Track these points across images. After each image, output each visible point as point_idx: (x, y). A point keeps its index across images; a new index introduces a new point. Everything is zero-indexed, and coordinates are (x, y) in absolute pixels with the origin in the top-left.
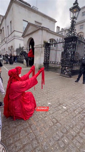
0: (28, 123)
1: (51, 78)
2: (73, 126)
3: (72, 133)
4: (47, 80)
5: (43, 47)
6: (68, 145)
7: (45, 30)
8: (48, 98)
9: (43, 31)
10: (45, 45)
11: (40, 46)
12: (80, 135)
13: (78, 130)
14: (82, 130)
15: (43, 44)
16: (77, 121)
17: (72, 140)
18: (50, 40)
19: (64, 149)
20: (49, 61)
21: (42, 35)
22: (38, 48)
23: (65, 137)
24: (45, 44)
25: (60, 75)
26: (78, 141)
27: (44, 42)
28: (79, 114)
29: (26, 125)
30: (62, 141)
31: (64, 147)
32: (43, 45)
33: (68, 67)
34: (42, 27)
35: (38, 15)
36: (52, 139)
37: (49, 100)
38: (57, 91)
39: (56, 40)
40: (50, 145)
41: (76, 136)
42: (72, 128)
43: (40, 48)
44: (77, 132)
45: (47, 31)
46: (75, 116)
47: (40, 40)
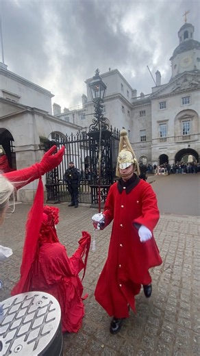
0: (85, 333)
1: (77, 218)
2: (165, 297)
3: (170, 309)
4: (68, 223)
5: (40, 149)
6: (176, 332)
7: (39, 114)
8: (93, 264)
9: (36, 116)
10: (44, 146)
11: (32, 148)
12: (181, 308)
13: (176, 301)
14: (180, 298)
15: (38, 142)
16: (166, 286)
17: (177, 321)
18: (53, 134)
19: (174, 343)
20: (59, 181)
21: (34, 124)
22: (28, 153)
23: (165, 323)
24: (45, 143)
25: (91, 207)
26: (185, 318)
27: (42, 139)
28: (162, 272)
29: (85, 340)
30: (165, 331)
31: (172, 340)
32: (40, 146)
33: (104, 188)
34: (32, 109)
35: (10, 80)
36: (147, 338)
37: (98, 266)
38: (103, 242)
39: (69, 135)
40: (150, 349)
41: (177, 312)
42: (166, 302)
43: (33, 153)
44: (176, 304)
45: (44, 117)
46: (159, 279)
47: (31, 136)
